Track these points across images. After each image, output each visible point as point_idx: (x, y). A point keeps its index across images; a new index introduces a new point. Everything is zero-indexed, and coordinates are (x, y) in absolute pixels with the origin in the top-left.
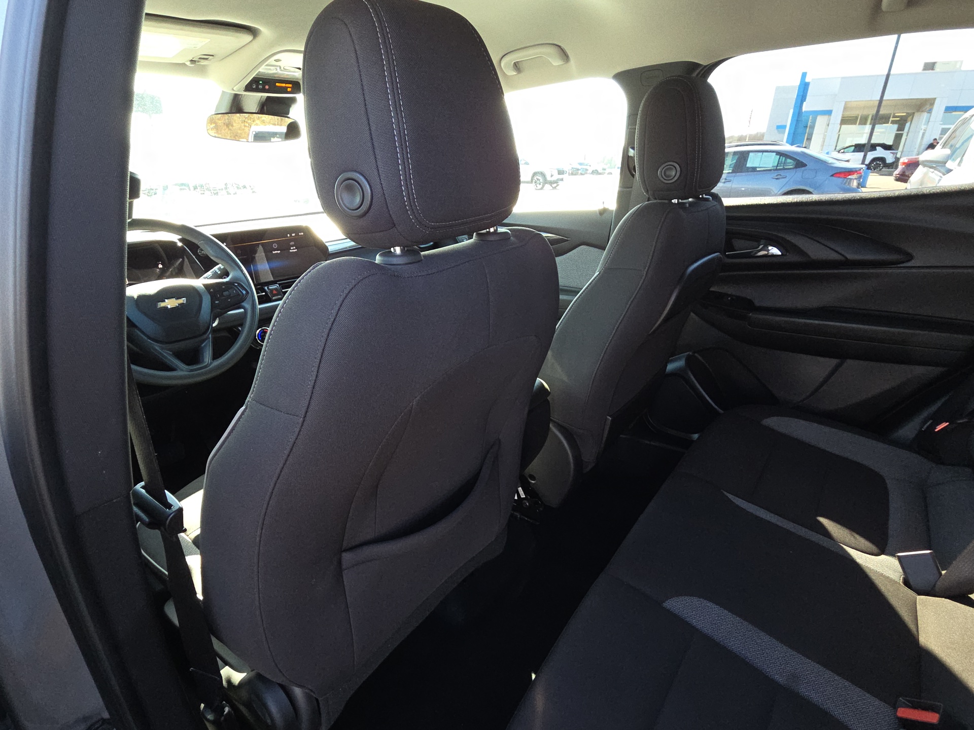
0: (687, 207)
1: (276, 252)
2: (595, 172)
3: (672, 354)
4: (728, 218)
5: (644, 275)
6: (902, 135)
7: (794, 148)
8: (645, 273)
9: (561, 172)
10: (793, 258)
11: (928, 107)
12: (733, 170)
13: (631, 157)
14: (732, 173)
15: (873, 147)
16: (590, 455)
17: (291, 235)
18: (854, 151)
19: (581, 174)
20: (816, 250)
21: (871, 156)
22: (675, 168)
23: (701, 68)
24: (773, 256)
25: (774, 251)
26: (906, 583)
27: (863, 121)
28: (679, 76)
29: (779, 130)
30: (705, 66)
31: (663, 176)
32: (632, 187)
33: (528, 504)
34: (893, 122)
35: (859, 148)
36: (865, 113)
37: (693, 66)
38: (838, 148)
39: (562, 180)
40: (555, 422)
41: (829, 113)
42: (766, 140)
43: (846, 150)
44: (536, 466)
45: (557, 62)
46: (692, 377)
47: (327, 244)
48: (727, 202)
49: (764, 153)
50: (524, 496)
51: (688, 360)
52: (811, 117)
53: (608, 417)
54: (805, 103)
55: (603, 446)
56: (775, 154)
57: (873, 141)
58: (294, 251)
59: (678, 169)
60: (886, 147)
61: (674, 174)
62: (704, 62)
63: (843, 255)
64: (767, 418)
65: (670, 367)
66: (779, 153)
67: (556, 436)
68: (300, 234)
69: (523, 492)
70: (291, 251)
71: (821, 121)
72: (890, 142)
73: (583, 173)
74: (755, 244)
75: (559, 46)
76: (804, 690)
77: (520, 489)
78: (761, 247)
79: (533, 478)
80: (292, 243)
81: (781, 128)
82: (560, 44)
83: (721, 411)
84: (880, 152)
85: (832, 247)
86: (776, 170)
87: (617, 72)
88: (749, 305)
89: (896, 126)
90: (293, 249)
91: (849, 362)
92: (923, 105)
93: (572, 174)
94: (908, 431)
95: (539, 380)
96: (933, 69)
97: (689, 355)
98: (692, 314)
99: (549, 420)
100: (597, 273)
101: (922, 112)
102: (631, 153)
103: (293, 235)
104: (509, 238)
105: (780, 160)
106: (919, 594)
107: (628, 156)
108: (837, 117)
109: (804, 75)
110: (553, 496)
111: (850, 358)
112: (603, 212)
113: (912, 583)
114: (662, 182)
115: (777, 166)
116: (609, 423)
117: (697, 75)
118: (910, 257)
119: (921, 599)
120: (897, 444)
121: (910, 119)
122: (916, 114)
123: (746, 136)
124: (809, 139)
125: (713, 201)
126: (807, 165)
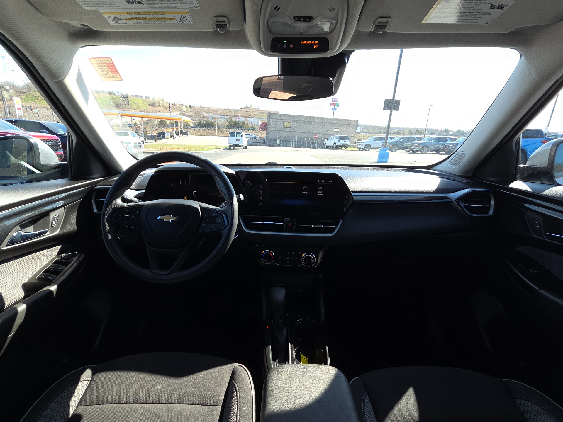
1: (304, 193)
17: (321, 182)
58: (321, 194)
68: (329, 181)
70: (318, 194)
80: (320, 188)
90: (320, 193)
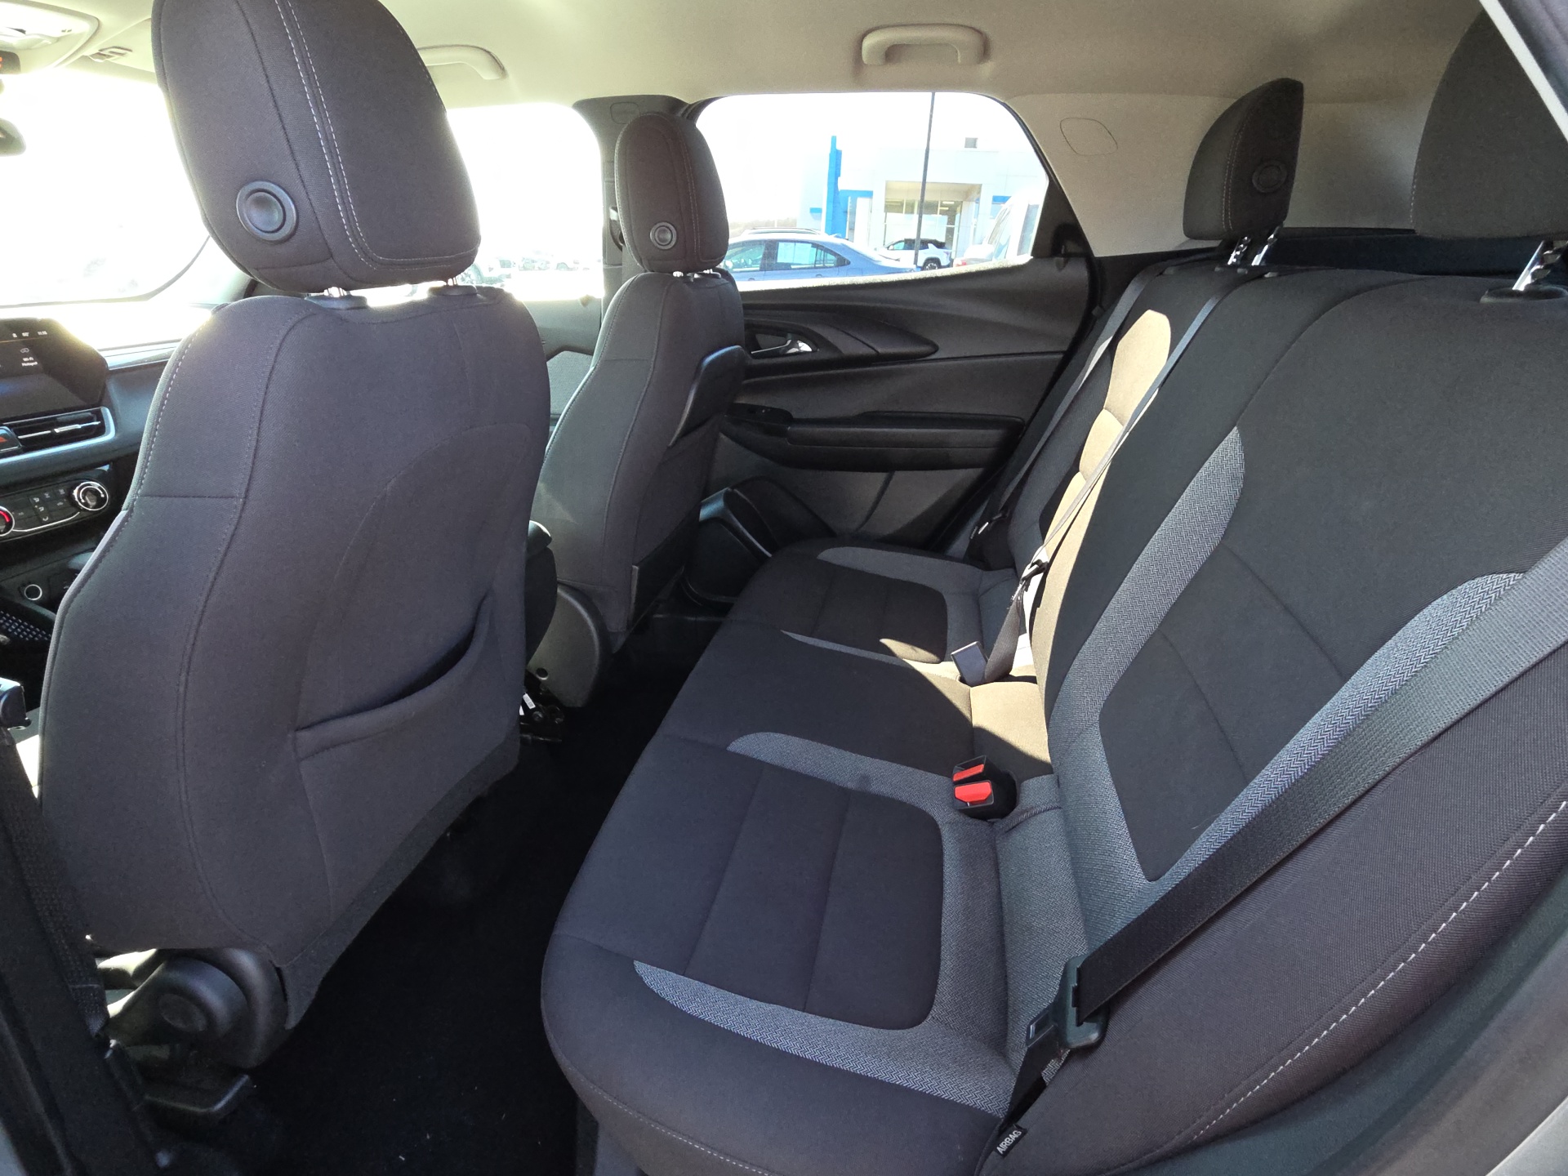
0: (691, 282)
2: (562, 266)
3: (705, 493)
4: (746, 307)
5: (652, 366)
6: (953, 229)
7: (832, 239)
8: (652, 363)
9: (505, 264)
10: (825, 355)
11: (974, 196)
12: (761, 268)
13: (614, 221)
14: (760, 270)
15: (924, 244)
16: (618, 619)
17: (20, 336)
18: (905, 249)
19: (540, 269)
20: (850, 345)
21: (924, 255)
22: (668, 228)
23: (685, 108)
24: (806, 353)
25: (805, 347)
26: (962, 680)
27: (910, 211)
28: (658, 113)
29: (814, 214)
30: (691, 106)
31: (657, 239)
32: (621, 264)
33: (540, 715)
34: (942, 213)
35: (909, 244)
36: (911, 198)
37: (675, 104)
38: (887, 244)
39: (509, 276)
40: (563, 584)
41: (869, 194)
42: (800, 225)
43: (896, 246)
44: (544, 652)
45: (488, 75)
46: (735, 519)
47: (103, 354)
48: (743, 286)
49: (797, 244)
50: (534, 706)
51: (729, 499)
52: (850, 198)
53: (634, 567)
54: (839, 178)
55: (632, 607)
56: (810, 245)
57: (923, 236)
58: (32, 364)
59: (674, 231)
60: (940, 245)
61: (670, 237)
62: (688, 100)
63: (873, 349)
64: (822, 551)
65: (705, 513)
66: (816, 245)
67: (568, 602)
68: (40, 333)
69: (531, 701)
70: (23, 364)
71: (862, 203)
72: (942, 239)
73: (542, 267)
74: (781, 339)
75: (489, 52)
76: (875, 788)
77: (526, 697)
78: (789, 342)
79: (543, 672)
80: (25, 350)
81: (815, 211)
82: (490, 50)
83: (769, 555)
84: (932, 251)
85: (864, 339)
86: (815, 268)
87: (577, 100)
88: (787, 418)
89: (945, 218)
90: (29, 362)
91: (899, 475)
92: (970, 192)
93: (525, 269)
94: (960, 545)
95: (532, 524)
96: (975, 147)
97: (727, 491)
98: (723, 436)
99: (554, 584)
100: (592, 369)
101: (970, 201)
102: (614, 215)
103: (25, 334)
104: (475, 294)
105: (818, 256)
106: (972, 686)
107: (610, 220)
108: (879, 200)
109: (834, 140)
110: (574, 691)
111: (898, 470)
112: (586, 302)
113: (966, 679)
114: (656, 247)
115: (815, 264)
116: (636, 575)
117: (683, 115)
118: (936, 349)
119: (973, 690)
120: (951, 559)
121: (959, 209)
122: (965, 204)
123: (774, 222)
124: (852, 229)
125: (722, 279)
126: (849, 263)
